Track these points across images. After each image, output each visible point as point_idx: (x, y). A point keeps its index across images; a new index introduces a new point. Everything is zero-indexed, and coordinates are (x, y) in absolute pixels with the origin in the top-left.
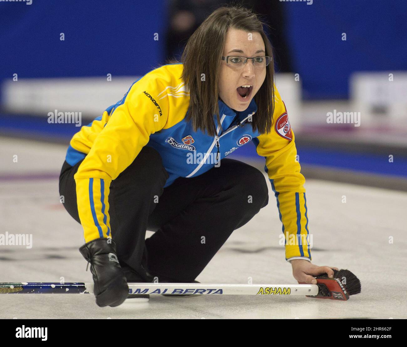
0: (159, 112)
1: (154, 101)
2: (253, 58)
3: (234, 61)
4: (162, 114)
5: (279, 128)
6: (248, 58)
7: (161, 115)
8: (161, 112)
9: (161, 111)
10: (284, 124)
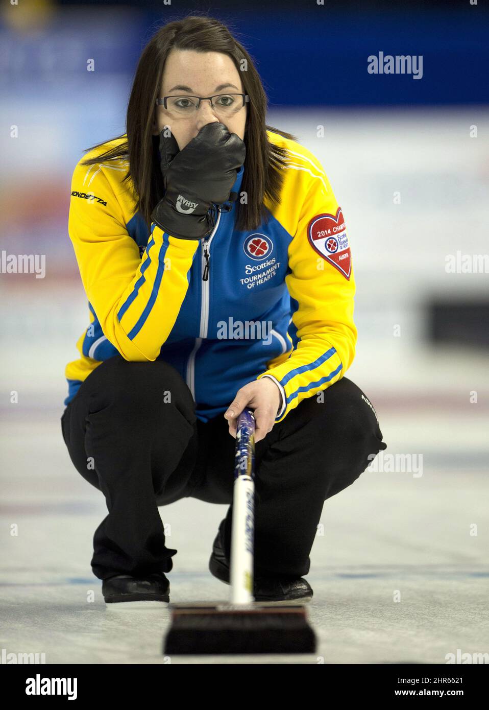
0: (98, 202)
1: (83, 196)
3: (180, 104)
4: (106, 203)
5: (316, 238)
8: (101, 201)
9: (100, 200)
10: (325, 233)
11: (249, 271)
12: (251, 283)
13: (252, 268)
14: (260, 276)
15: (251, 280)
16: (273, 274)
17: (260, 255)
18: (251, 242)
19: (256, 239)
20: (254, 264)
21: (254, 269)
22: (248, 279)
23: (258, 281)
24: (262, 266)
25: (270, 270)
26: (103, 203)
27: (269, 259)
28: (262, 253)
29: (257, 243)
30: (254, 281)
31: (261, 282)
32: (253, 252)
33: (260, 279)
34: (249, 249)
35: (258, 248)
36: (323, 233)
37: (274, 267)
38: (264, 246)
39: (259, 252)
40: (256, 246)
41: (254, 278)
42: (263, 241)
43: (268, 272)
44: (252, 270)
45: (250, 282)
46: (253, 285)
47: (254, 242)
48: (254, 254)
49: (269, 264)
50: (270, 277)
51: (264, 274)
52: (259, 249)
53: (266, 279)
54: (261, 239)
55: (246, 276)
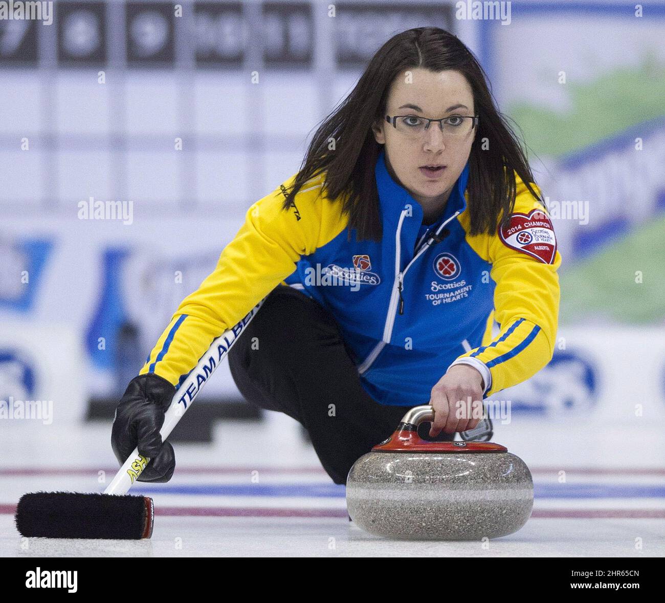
0: (295, 212)
2: (440, 121)
5: (507, 236)
6: (430, 121)
7: (299, 218)
8: (297, 214)
9: (298, 212)
10: (515, 229)
11: (435, 288)
12: (437, 300)
13: (438, 285)
14: (447, 295)
15: (437, 297)
16: (464, 295)
17: (447, 275)
18: (440, 260)
19: (446, 258)
20: (440, 282)
21: (441, 287)
22: (433, 295)
23: (445, 299)
24: (449, 286)
25: (459, 291)
26: (297, 216)
27: (458, 281)
28: (449, 273)
29: (446, 262)
30: (440, 299)
31: (449, 300)
32: (441, 270)
33: (447, 297)
34: (438, 266)
35: (446, 267)
36: (513, 229)
37: (465, 288)
38: (451, 267)
39: (446, 272)
40: (444, 265)
41: (441, 296)
42: (452, 262)
43: (457, 293)
44: (438, 288)
45: (435, 299)
46: (439, 302)
47: (444, 260)
48: (441, 272)
49: (457, 285)
50: (460, 297)
51: (452, 294)
52: (446, 269)
53: (454, 299)
54: (450, 260)
55: (431, 293)
